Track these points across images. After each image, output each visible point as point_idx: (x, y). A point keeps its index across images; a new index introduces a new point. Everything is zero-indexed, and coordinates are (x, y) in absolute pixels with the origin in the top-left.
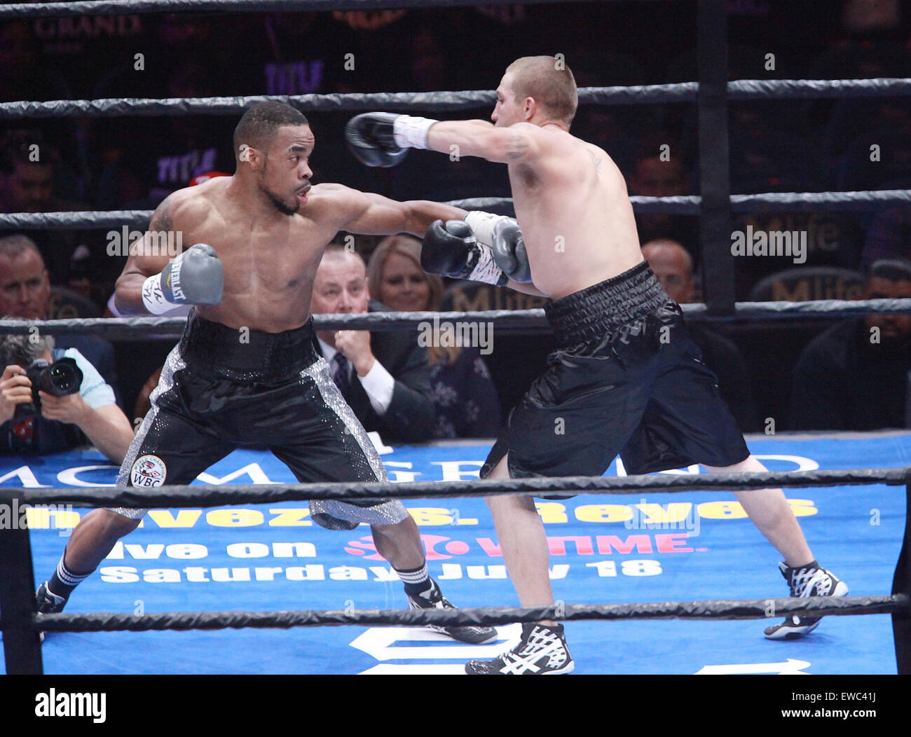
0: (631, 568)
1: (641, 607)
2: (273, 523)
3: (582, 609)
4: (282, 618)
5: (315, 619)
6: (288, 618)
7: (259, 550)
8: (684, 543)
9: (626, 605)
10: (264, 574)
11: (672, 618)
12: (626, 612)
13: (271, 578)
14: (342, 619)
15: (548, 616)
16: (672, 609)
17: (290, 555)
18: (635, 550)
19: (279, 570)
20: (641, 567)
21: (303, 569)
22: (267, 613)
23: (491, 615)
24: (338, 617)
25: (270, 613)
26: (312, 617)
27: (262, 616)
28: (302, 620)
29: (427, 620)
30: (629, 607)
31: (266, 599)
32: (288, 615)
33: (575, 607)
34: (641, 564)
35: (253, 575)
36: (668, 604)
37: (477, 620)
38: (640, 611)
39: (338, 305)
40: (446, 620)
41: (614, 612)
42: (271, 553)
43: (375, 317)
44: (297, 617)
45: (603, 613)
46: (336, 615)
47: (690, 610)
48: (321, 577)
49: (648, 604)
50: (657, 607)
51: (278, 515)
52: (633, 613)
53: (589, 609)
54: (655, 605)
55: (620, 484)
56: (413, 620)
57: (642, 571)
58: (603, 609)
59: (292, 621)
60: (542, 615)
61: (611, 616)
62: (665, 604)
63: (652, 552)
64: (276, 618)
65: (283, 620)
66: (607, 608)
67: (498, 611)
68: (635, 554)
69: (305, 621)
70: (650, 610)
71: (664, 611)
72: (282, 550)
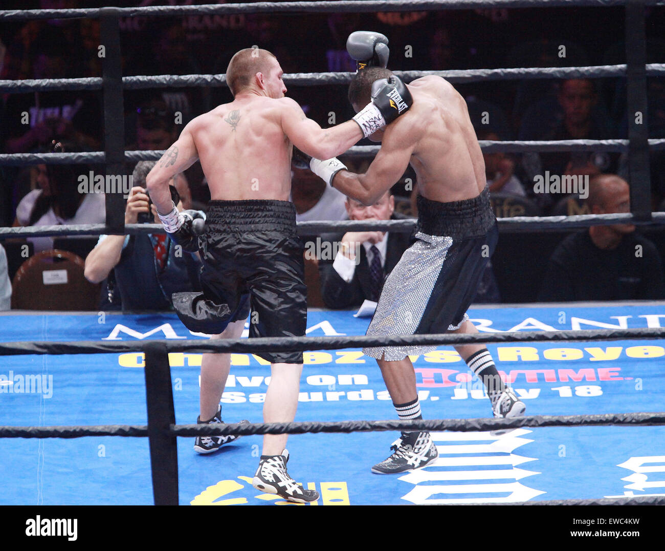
0: (582, 391)
1: (589, 418)
2: (338, 361)
3: (549, 419)
4: (345, 425)
5: (368, 426)
6: (349, 426)
7: (329, 380)
8: (617, 374)
9: (579, 416)
10: (333, 397)
11: (610, 425)
12: (579, 421)
13: (337, 399)
14: (386, 426)
15: (526, 424)
16: (610, 419)
17: (351, 383)
18: (584, 379)
19: (343, 393)
20: (589, 391)
21: (359, 392)
22: (335, 423)
23: (488, 423)
24: (384, 425)
25: (337, 422)
26: (366, 425)
27: (332, 424)
28: (358, 427)
29: (444, 427)
30: (581, 417)
31: (335, 413)
32: (349, 424)
33: (544, 418)
34: (588, 388)
35: (325, 398)
36: (607, 416)
37: (478, 427)
38: (589, 420)
39: (364, 214)
40: (457, 426)
41: (571, 421)
42: (337, 382)
43: (409, 223)
44: (356, 425)
45: (564, 421)
46: (382, 423)
47: (622, 420)
48: (372, 398)
49: (594, 415)
50: (600, 417)
51: (342, 356)
52: (583, 421)
53: (554, 419)
54: (598, 416)
55: (574, 336)
56: (435, 427)
57: (589, 393)
58: (563, 418)
59: (352, 428)
60: (522, 423)
61: (569, 424)
62: (605, 415)
63: (595, 380)
64: (341, 426)
65: (346, 427)
66: (566, 419)
67: (492, 421)
68: (584, 381)
69: (360, 428)
70: (595, 420)
71: (604, 420)
72: (345, 380)
